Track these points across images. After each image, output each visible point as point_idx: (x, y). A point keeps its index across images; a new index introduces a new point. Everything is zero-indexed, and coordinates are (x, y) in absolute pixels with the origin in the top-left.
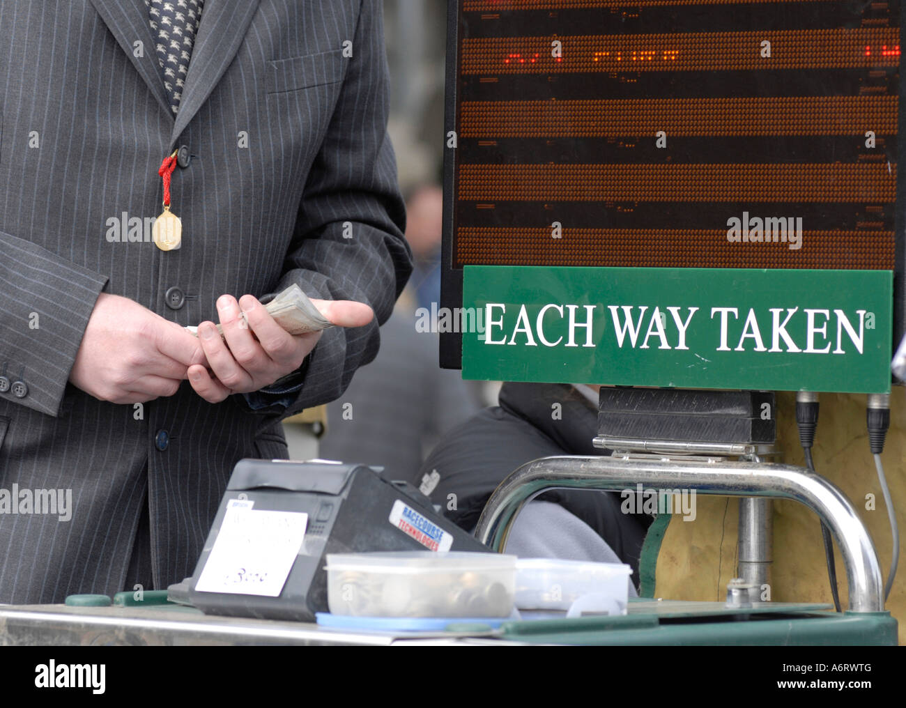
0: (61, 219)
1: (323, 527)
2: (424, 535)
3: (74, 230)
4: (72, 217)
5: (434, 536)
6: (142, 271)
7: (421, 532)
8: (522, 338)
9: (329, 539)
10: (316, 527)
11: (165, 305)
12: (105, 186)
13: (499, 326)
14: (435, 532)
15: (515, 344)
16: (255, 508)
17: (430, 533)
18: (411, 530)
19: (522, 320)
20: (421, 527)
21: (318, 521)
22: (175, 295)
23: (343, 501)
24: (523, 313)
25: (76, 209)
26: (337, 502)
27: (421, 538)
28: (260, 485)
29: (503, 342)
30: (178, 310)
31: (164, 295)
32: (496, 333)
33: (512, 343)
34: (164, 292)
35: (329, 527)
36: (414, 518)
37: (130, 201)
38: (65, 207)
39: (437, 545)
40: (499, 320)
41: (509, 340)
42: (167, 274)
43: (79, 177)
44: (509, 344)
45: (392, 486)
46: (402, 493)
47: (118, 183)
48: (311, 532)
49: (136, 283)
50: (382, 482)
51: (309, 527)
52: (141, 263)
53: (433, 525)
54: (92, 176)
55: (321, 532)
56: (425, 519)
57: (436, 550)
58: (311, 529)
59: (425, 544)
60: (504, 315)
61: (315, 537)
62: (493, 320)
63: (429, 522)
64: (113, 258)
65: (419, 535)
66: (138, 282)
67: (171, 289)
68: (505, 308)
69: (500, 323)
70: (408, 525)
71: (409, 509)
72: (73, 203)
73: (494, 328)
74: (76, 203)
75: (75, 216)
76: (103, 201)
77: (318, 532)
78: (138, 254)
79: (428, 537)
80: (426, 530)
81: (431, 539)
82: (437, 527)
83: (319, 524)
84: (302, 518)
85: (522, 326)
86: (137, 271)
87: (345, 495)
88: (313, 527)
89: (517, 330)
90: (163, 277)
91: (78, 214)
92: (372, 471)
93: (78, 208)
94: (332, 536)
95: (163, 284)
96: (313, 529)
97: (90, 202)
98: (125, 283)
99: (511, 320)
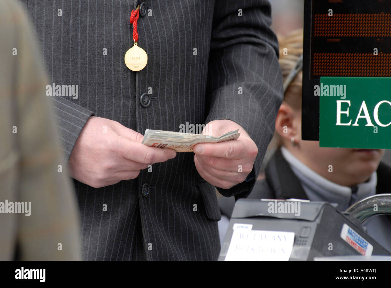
0: (70, 56)
1: (306, 241)
2: (358, 245)
3: (79, 62)
4: (78, 54)
5: (364, 246)
6: (123, 85)
7: (357, 244)
8: (363, 121)
9: (311, 249)
10: (301, 241)
11: (140, 105)
12: (96, 32)
13: (346, 114)
14: (364, 244)
15: (358, 125)
16: (253, 229)
17: (361, 244)
18: (352, 242)
19: (363, 110)
20: (357, 241)
21: (300, 237)
22: (145, 98)
23: (318, 225)
24: (364, 106)
25: (79, 48)
26: (313, 226)
27: (357, 247)
28: (257, 215)
29: (349, 124)
30: (148, 107)
31: (140, 99)
32: (344, 118)
33: (356, 124)
34: (139, 97)
35: (310, 241)
36: (353, 235)
37: (113, 40)
38: (72, 48)
39: (365, 252)
40: (346, 110)
41: (353, 122)
42: (141, 86)
43: (80, 28)
44: (353, 125)
45: (342, 215)
46: (347, 219)
47: (104, 30)
48: (297, 244)
49: (120, 93)
50: (337, 213)
51: (296, 241)
52: (122, 79)
53: (363, 239)
54: (88, 26)
55: (305, 244)
56: (359, 236)
57: (364, 254)
58: (297, 242)
59: (359, 251)
60: (350, 108)
61: (301, 248)
62: (342, 110)
63: (361, 237)
64: (105, 78)
65: (356, 246)
66: (122, 91)
67: (144, 94)
68: (351, 103)
69: (347, 112)
70: (350, 239)
71: (351, 229)
72: (77, 45)
73: (343, 116)
74: (79, 44)
75: (79, 53)
76: (96, 42)
77: (302, 244)
78: (120, 74)
79: (360, 247)
80: (359, 243)
81: (362, 248)
82: (365, 241)
83: (302, 239)
84: (291, 236)
85: (363, 114)
86: (120, 84)
87: (318, 221)
88: (298, 241)
89: (359, 116)
90: (139, 87)
91: (81, 51)
92: (332, 206)
93: (81, 47)
94: (313, 246)
95: (139, 92)
96: (299, 242)
97: (88, 43)
98: (113, 93)
99: (354, 110)
